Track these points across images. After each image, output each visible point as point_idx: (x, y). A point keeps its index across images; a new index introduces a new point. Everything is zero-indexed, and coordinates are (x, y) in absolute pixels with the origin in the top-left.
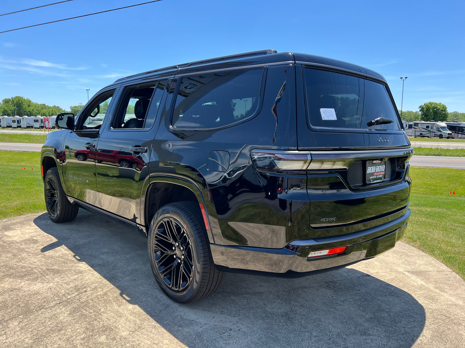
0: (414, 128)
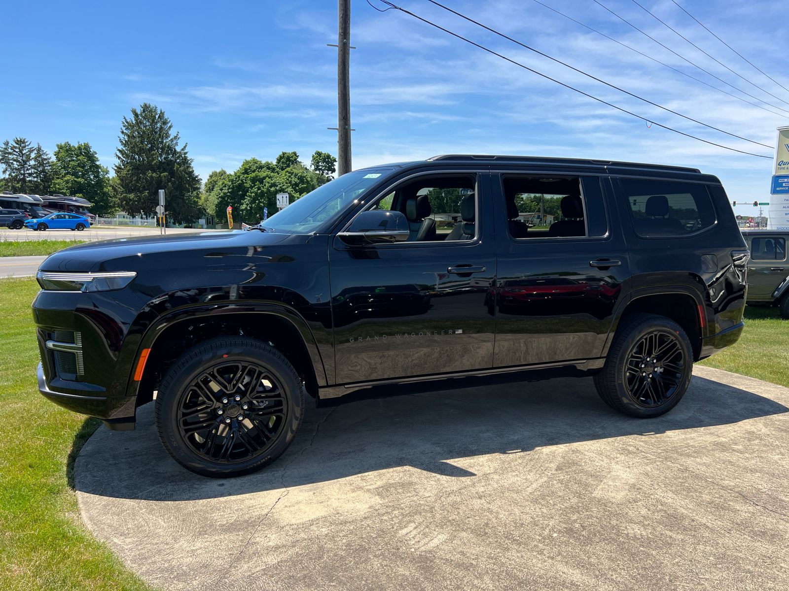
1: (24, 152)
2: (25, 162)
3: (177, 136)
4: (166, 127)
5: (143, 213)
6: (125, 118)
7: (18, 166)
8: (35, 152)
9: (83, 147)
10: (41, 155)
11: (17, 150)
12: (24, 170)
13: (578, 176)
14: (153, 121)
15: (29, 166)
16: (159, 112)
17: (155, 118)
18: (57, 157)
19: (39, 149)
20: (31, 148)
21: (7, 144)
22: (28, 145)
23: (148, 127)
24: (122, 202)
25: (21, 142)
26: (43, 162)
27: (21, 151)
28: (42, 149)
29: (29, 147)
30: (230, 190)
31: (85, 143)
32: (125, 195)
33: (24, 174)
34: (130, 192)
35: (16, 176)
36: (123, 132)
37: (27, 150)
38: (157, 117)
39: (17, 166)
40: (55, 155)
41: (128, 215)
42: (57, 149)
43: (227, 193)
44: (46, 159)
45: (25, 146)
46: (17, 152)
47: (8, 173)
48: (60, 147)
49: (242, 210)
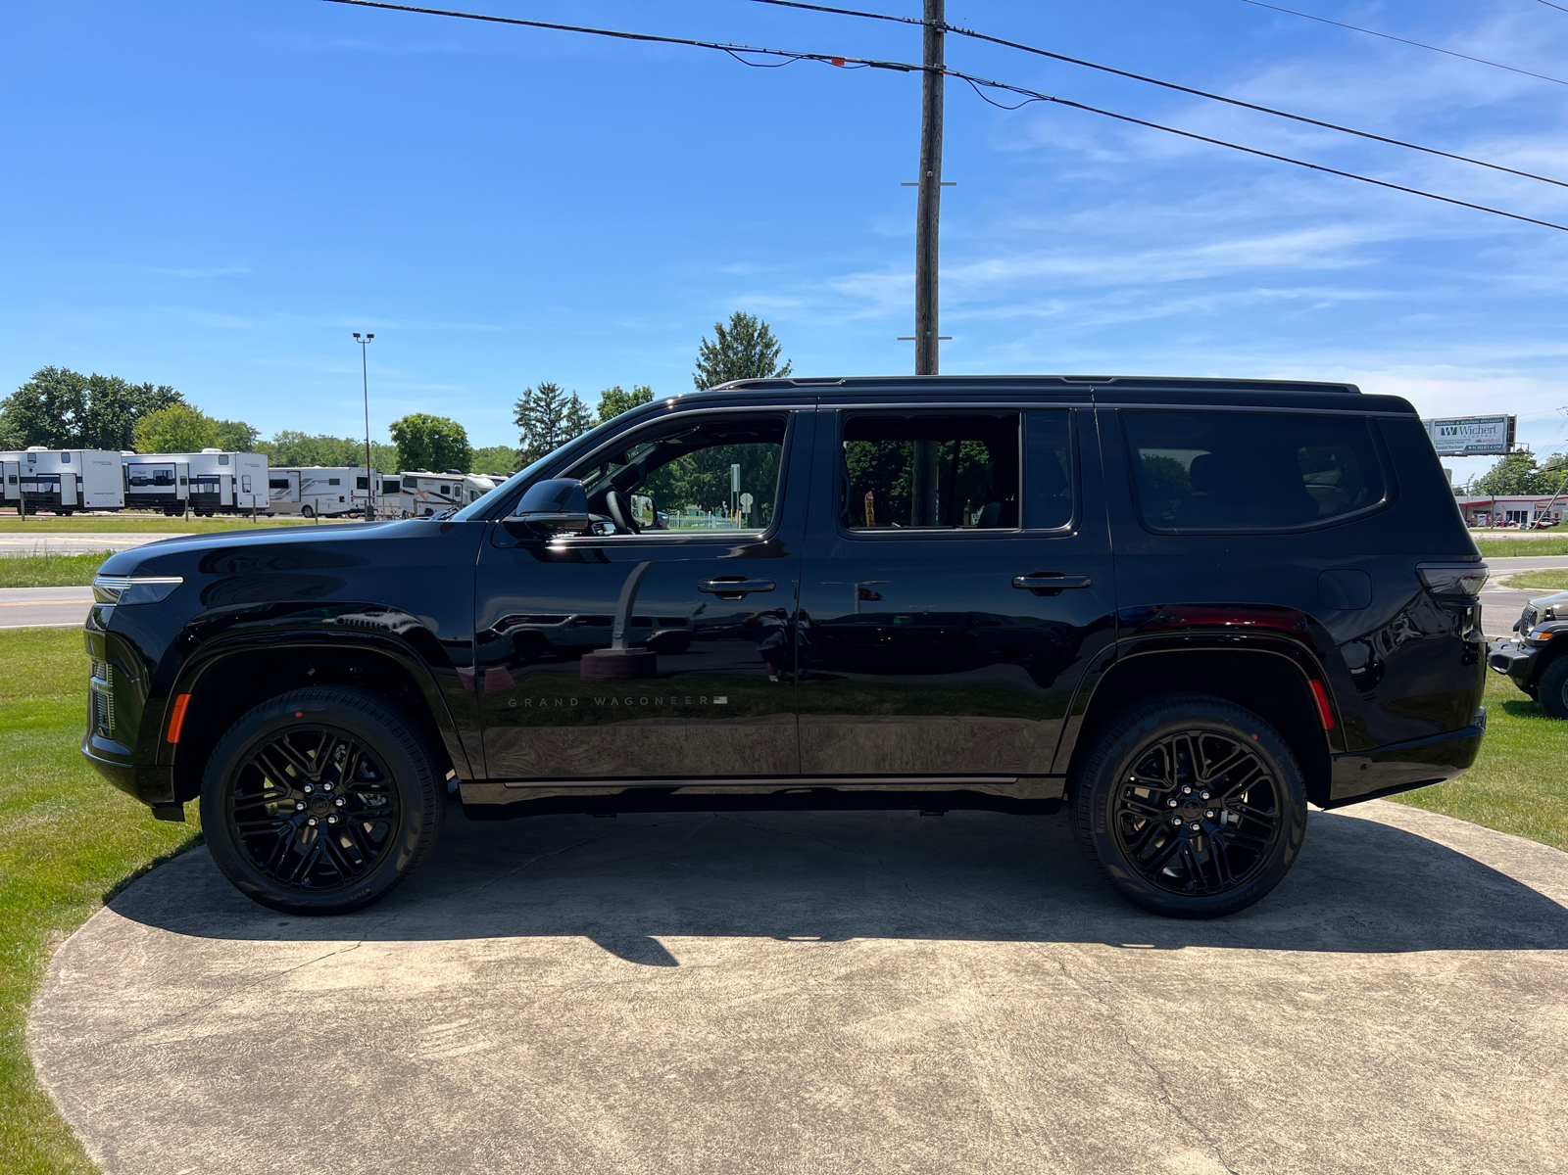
0: (404, 491)
1: (552, 406)
2: (553, 423)
3: (786, 368)
4: (770, 352)
5: (725, 506)
6: (704, 340)
7: (543, 429)
8: (569, 405)
9: (641, 395)
10: (577, 411)
11: (543, 404)
12: (551, 436)
13: (1018, 409)
14: (749, 342)
15: (559, 429)
16: (759, 327)
17: (753, 336)
18: (601, 414)
19: (575, 401)
20: (563, 400)
21: (528, 393)
22: (559, 395)
23: (740, 355)
24: (692, 488)
25: (549, 390)
26: (579, 422)
27: (548, 405)
28: (579, 400)
29: (561, 397)
30: (874, 463)
31: (644, 388)
32: (696, 475)
33: (551, 443)
34: (706, 470)
35: (539, 446)
36: (699, 366)
37: (557, 403)
38: (756, 335)
39: (540, 430)
40: (599, 410)
41: (702, 509)
42: (601, 400)
43: (868, 468)
44: (584, 417)
45: (555, 397)
46: (542, 407)
47: (527, 441)
48: (607, 397)
49: (894, 499)
